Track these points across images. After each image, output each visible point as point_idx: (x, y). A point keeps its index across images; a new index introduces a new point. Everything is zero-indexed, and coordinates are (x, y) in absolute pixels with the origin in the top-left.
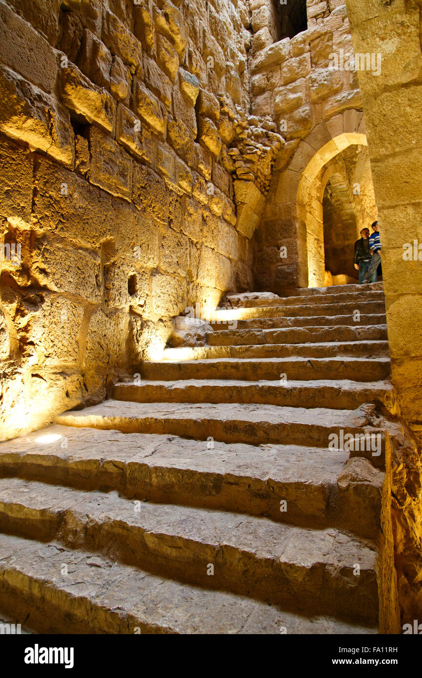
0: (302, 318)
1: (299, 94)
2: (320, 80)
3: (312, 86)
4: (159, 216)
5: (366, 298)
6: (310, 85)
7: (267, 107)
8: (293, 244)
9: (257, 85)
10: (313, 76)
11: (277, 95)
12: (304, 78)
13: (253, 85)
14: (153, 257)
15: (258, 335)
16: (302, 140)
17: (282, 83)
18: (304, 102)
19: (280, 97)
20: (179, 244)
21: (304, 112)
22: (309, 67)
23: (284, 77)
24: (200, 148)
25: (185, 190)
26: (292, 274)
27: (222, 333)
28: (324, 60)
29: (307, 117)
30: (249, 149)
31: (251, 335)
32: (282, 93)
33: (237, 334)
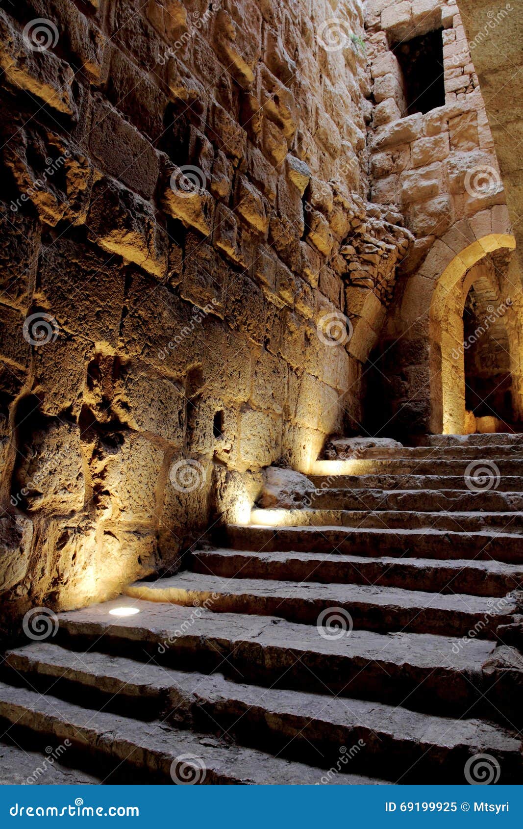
0: (435, 477)
1: (434, 181)
2: (462, 167)
3: (452, 173)
4: (255, 335)
6: (449, 171)
7: (391, 193)
8: (423, 374)
9: (378, 165)
10: (453, 161)
11: (405, 180)
12: (441, 161)
13: (374, 166)
14: (244, 387)
15: (377, 498)
16: (437, 238)
17: (412, 166)
18: (440, 191)
19: (409, 183)
20: (276, 371)
21: (440, 203)
22: (446, 149)
23: (414, 159)
24: (306, 248)
25: (286, 301)
26: (422, 414)
27: (328, 493)
28: (466, 142)
29: (444, 210)
30: (368, 247)
31: (368, 497)
32: (412, 178)
33: (349, 495)
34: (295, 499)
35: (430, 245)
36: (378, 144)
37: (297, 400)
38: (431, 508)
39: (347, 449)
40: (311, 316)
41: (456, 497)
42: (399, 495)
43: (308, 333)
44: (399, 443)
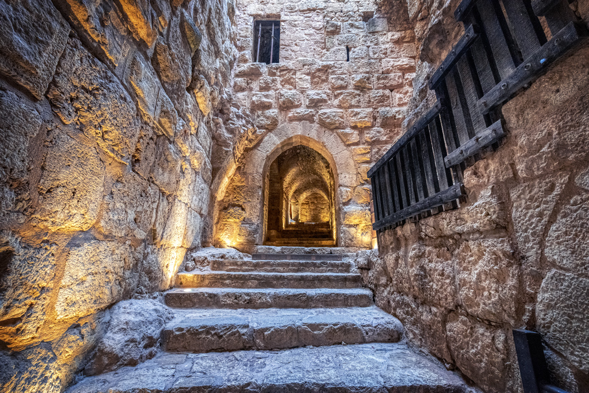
1: (270, 100)
2: (287, 96)
3: (281, 98)
6: (279, 97)
7: (244, 101)
9: (239, 84)
10: (282, 92)
12: (275, 91)
13: (236, 83)
16: (269, 131)
17: (258, 90)
18: (273, 107)
19: (256, 98)
20: (144, 194)
21: (273, 113)
22: (278, 86)
23: (260, 86)
24: (190, 99)
26: (253, 232)
28: (288, 85)
29: (275, 117)
30: (231, 123)
34: (146, 347)
35: (266, 134)
36: (239, 72)
37: (165, 224)
39: (203, 261)
40: (187, 155)
41: (320, 330)
43: (184, 167)
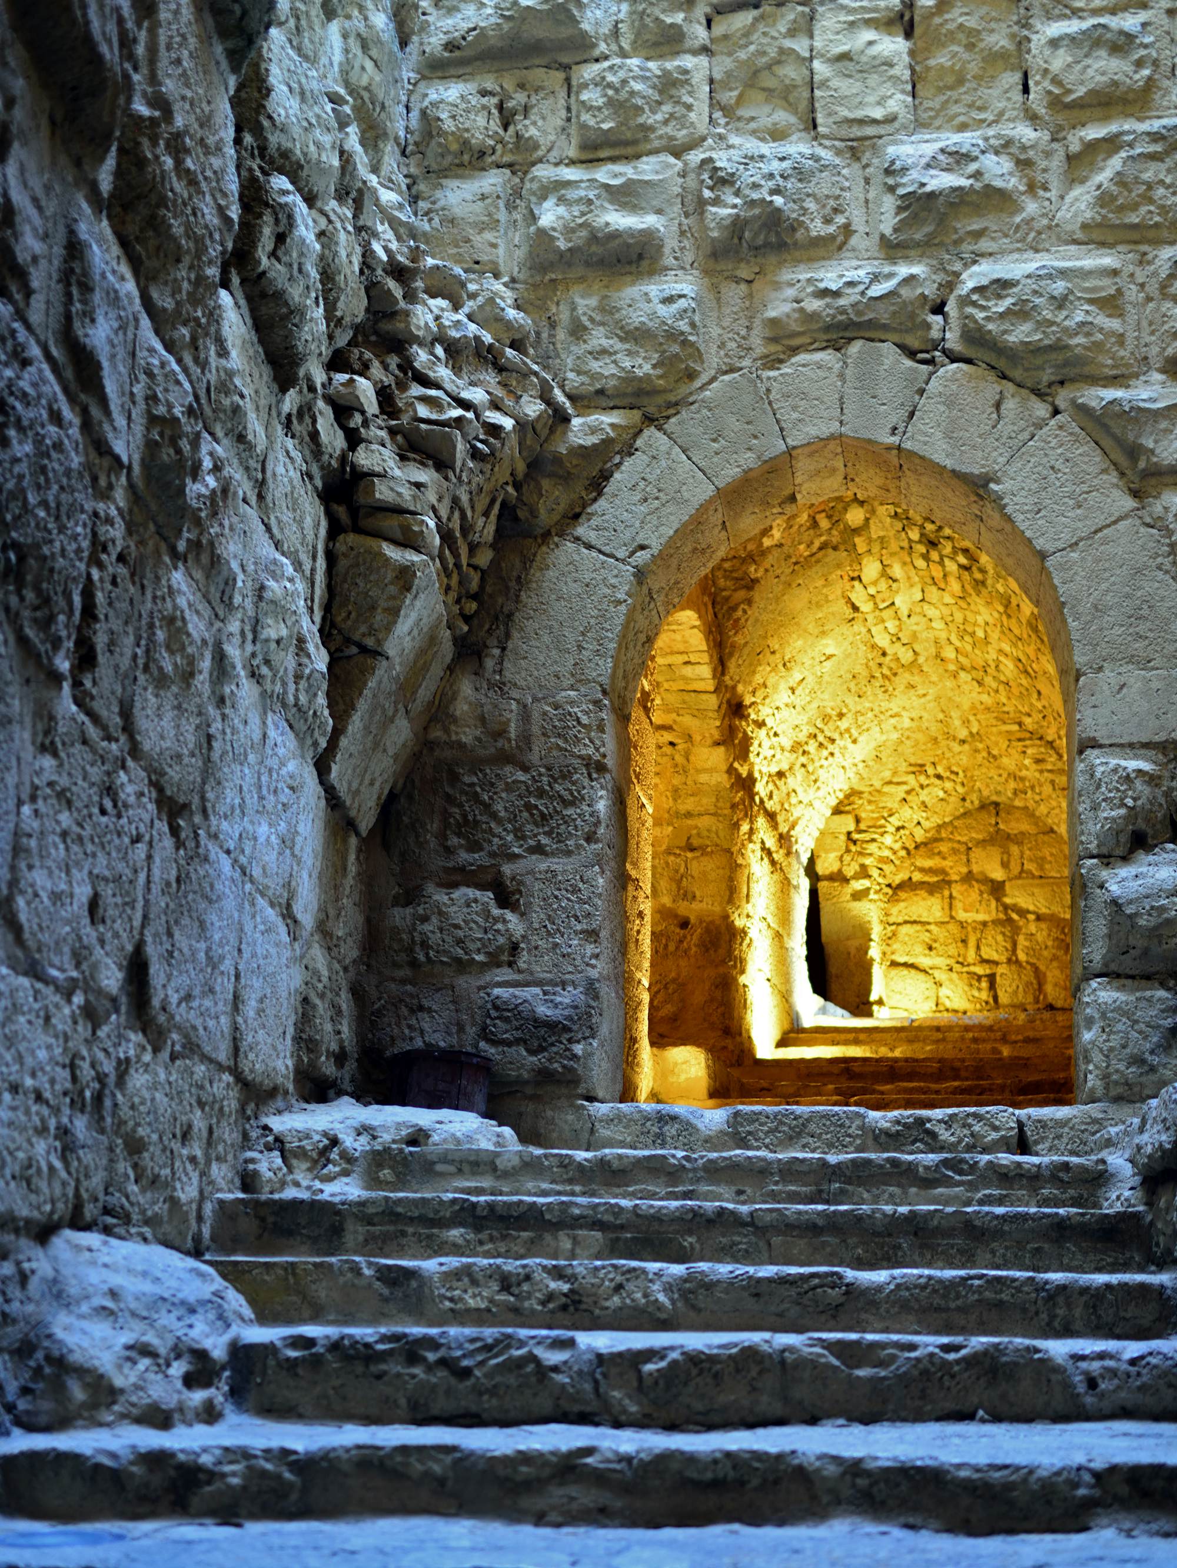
0: (724, 1270)
1: (649, 221)
2: (755, 186)
3: (716, 202)
5: (972, 1186)
6: (707, 194)
7: (489, 236)
8: (576, 890)
9: (449, 125)
10: (723, 160)
11: (544, 198)
12: (677, 155)
13: (429, 121)
15: (555, 1369)
16: (649, 420)
17: (572, 152)
18: (669, 261)
19: (561, 210)
21: (669, 300)
22: (699, 116)
23: (584, 126)
26: (567, 1029)
27: (336, 1346)
29: (683, 325)
31: (519, 1364)
32: (572, 194)
33: (431, 1357)
34: (190, 1381)
38: (778, 1409)
41: (881, 1364)
42: (650, 1354)
44: (507, 1131)
